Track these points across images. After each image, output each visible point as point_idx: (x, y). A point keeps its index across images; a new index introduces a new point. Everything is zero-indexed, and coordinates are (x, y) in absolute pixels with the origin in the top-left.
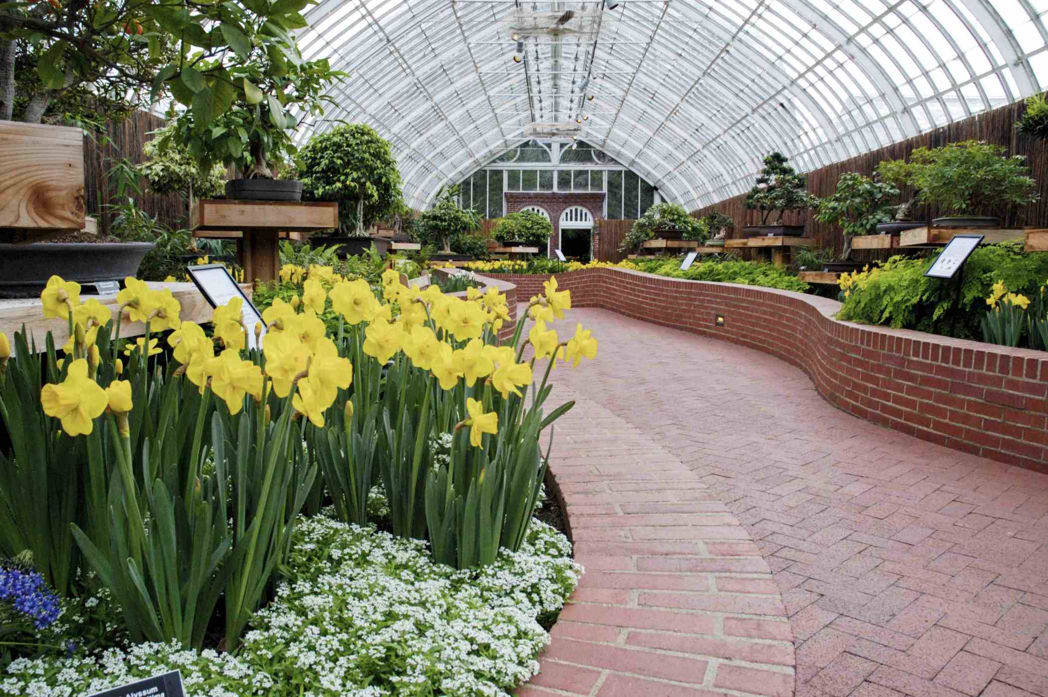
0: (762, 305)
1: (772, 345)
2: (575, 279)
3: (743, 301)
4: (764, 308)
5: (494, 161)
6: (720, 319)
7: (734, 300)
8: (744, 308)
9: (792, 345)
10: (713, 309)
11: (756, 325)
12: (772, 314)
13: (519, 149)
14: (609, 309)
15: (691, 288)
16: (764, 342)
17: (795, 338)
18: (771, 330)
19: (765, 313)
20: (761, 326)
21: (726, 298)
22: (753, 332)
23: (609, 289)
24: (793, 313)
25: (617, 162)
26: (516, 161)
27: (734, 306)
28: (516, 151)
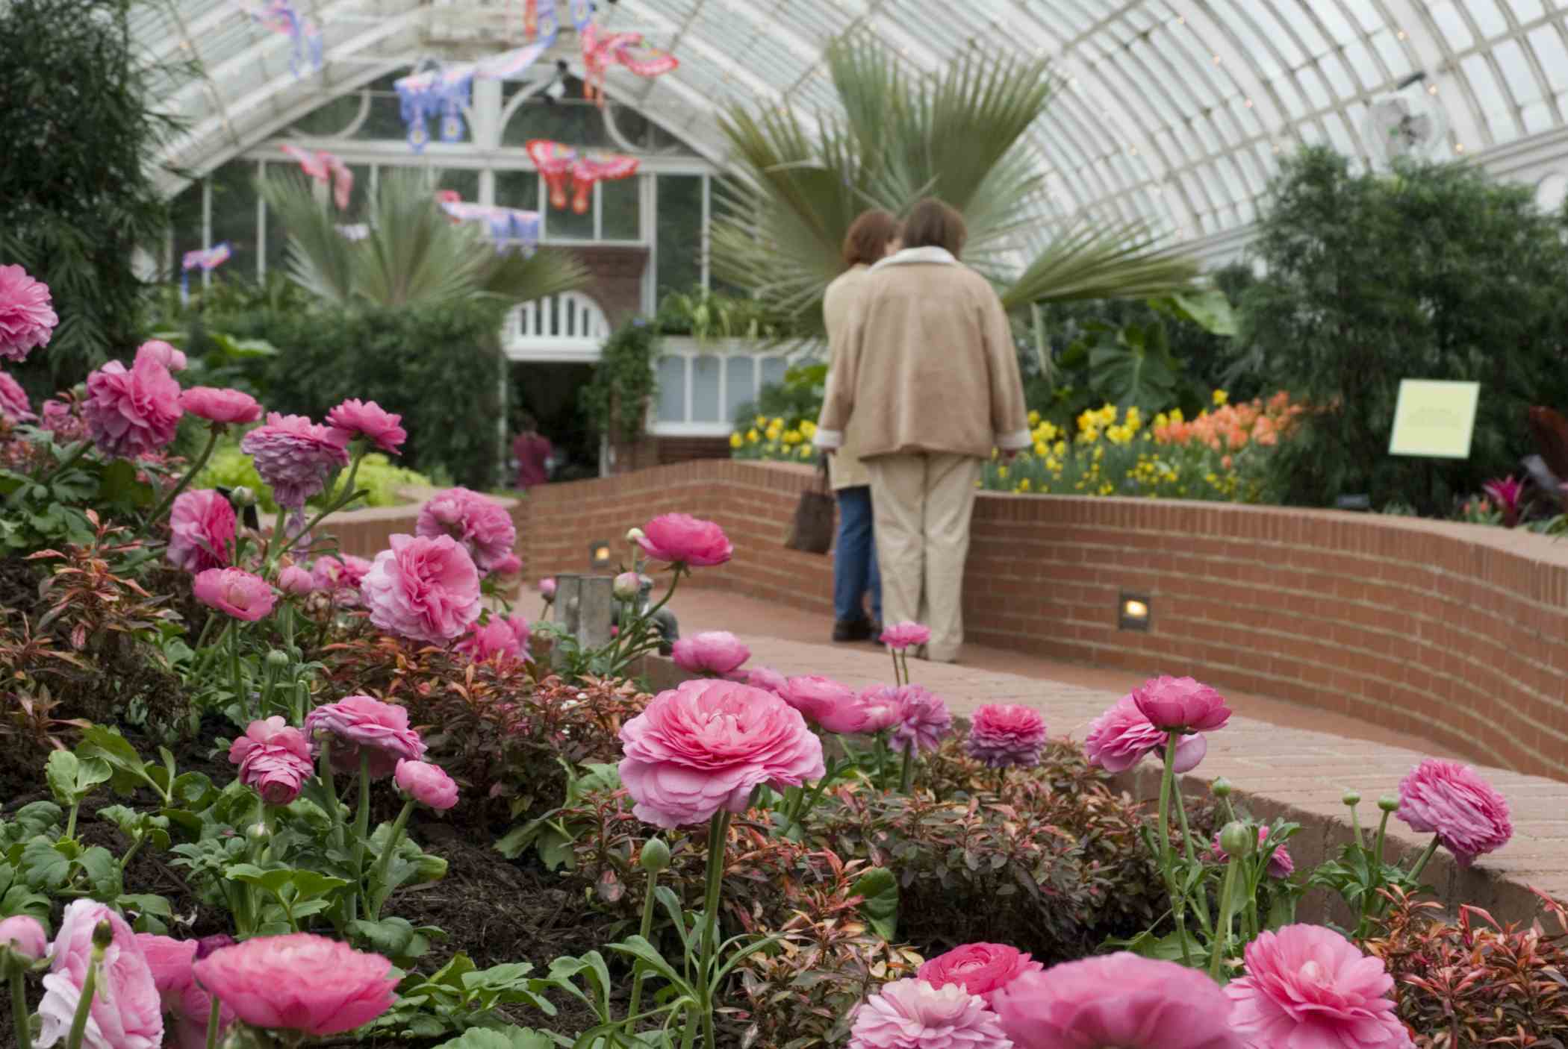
0: (1284, 555)
1: (1322, 676)
2: (631, 500)
3: (1215, 548)
4: (1289, 566)
5: (281, 133)
6: (1135, 609)
7: (1184, 545)
8: (1215, 569)
9: (1397, 672)
10: (1107, 577)
11: (1263, 618)
12: (1315, 583)
13: (367, 95)
14: (753, 592)
15: (1034, 516)
16: (1291, 669)
17: (1405, 649)
18: (1317, 630)
19: (1293, 580)
20: (1283, 623)
21: (1152, 541)
22: (1251, 639)
23: (752, 527)
24: (1391, 572)
25: (687, 150)
26: (358, 136)
27: (1184, 565)
28: (354, 100)
